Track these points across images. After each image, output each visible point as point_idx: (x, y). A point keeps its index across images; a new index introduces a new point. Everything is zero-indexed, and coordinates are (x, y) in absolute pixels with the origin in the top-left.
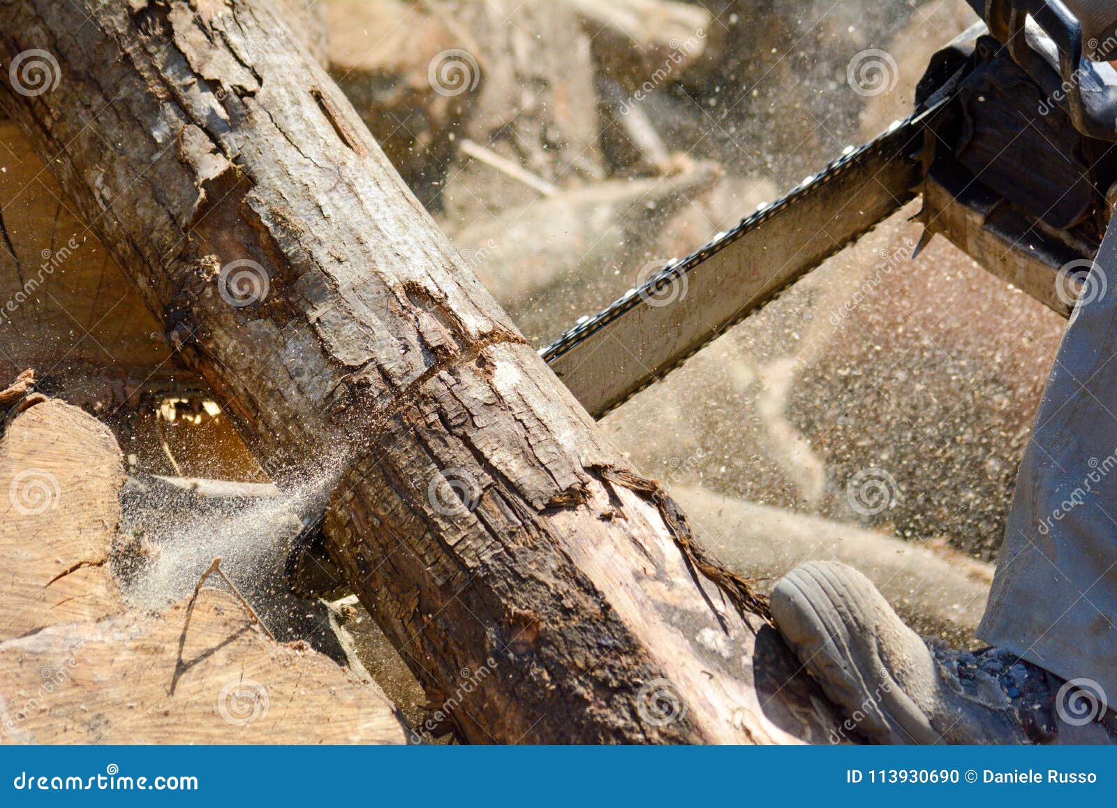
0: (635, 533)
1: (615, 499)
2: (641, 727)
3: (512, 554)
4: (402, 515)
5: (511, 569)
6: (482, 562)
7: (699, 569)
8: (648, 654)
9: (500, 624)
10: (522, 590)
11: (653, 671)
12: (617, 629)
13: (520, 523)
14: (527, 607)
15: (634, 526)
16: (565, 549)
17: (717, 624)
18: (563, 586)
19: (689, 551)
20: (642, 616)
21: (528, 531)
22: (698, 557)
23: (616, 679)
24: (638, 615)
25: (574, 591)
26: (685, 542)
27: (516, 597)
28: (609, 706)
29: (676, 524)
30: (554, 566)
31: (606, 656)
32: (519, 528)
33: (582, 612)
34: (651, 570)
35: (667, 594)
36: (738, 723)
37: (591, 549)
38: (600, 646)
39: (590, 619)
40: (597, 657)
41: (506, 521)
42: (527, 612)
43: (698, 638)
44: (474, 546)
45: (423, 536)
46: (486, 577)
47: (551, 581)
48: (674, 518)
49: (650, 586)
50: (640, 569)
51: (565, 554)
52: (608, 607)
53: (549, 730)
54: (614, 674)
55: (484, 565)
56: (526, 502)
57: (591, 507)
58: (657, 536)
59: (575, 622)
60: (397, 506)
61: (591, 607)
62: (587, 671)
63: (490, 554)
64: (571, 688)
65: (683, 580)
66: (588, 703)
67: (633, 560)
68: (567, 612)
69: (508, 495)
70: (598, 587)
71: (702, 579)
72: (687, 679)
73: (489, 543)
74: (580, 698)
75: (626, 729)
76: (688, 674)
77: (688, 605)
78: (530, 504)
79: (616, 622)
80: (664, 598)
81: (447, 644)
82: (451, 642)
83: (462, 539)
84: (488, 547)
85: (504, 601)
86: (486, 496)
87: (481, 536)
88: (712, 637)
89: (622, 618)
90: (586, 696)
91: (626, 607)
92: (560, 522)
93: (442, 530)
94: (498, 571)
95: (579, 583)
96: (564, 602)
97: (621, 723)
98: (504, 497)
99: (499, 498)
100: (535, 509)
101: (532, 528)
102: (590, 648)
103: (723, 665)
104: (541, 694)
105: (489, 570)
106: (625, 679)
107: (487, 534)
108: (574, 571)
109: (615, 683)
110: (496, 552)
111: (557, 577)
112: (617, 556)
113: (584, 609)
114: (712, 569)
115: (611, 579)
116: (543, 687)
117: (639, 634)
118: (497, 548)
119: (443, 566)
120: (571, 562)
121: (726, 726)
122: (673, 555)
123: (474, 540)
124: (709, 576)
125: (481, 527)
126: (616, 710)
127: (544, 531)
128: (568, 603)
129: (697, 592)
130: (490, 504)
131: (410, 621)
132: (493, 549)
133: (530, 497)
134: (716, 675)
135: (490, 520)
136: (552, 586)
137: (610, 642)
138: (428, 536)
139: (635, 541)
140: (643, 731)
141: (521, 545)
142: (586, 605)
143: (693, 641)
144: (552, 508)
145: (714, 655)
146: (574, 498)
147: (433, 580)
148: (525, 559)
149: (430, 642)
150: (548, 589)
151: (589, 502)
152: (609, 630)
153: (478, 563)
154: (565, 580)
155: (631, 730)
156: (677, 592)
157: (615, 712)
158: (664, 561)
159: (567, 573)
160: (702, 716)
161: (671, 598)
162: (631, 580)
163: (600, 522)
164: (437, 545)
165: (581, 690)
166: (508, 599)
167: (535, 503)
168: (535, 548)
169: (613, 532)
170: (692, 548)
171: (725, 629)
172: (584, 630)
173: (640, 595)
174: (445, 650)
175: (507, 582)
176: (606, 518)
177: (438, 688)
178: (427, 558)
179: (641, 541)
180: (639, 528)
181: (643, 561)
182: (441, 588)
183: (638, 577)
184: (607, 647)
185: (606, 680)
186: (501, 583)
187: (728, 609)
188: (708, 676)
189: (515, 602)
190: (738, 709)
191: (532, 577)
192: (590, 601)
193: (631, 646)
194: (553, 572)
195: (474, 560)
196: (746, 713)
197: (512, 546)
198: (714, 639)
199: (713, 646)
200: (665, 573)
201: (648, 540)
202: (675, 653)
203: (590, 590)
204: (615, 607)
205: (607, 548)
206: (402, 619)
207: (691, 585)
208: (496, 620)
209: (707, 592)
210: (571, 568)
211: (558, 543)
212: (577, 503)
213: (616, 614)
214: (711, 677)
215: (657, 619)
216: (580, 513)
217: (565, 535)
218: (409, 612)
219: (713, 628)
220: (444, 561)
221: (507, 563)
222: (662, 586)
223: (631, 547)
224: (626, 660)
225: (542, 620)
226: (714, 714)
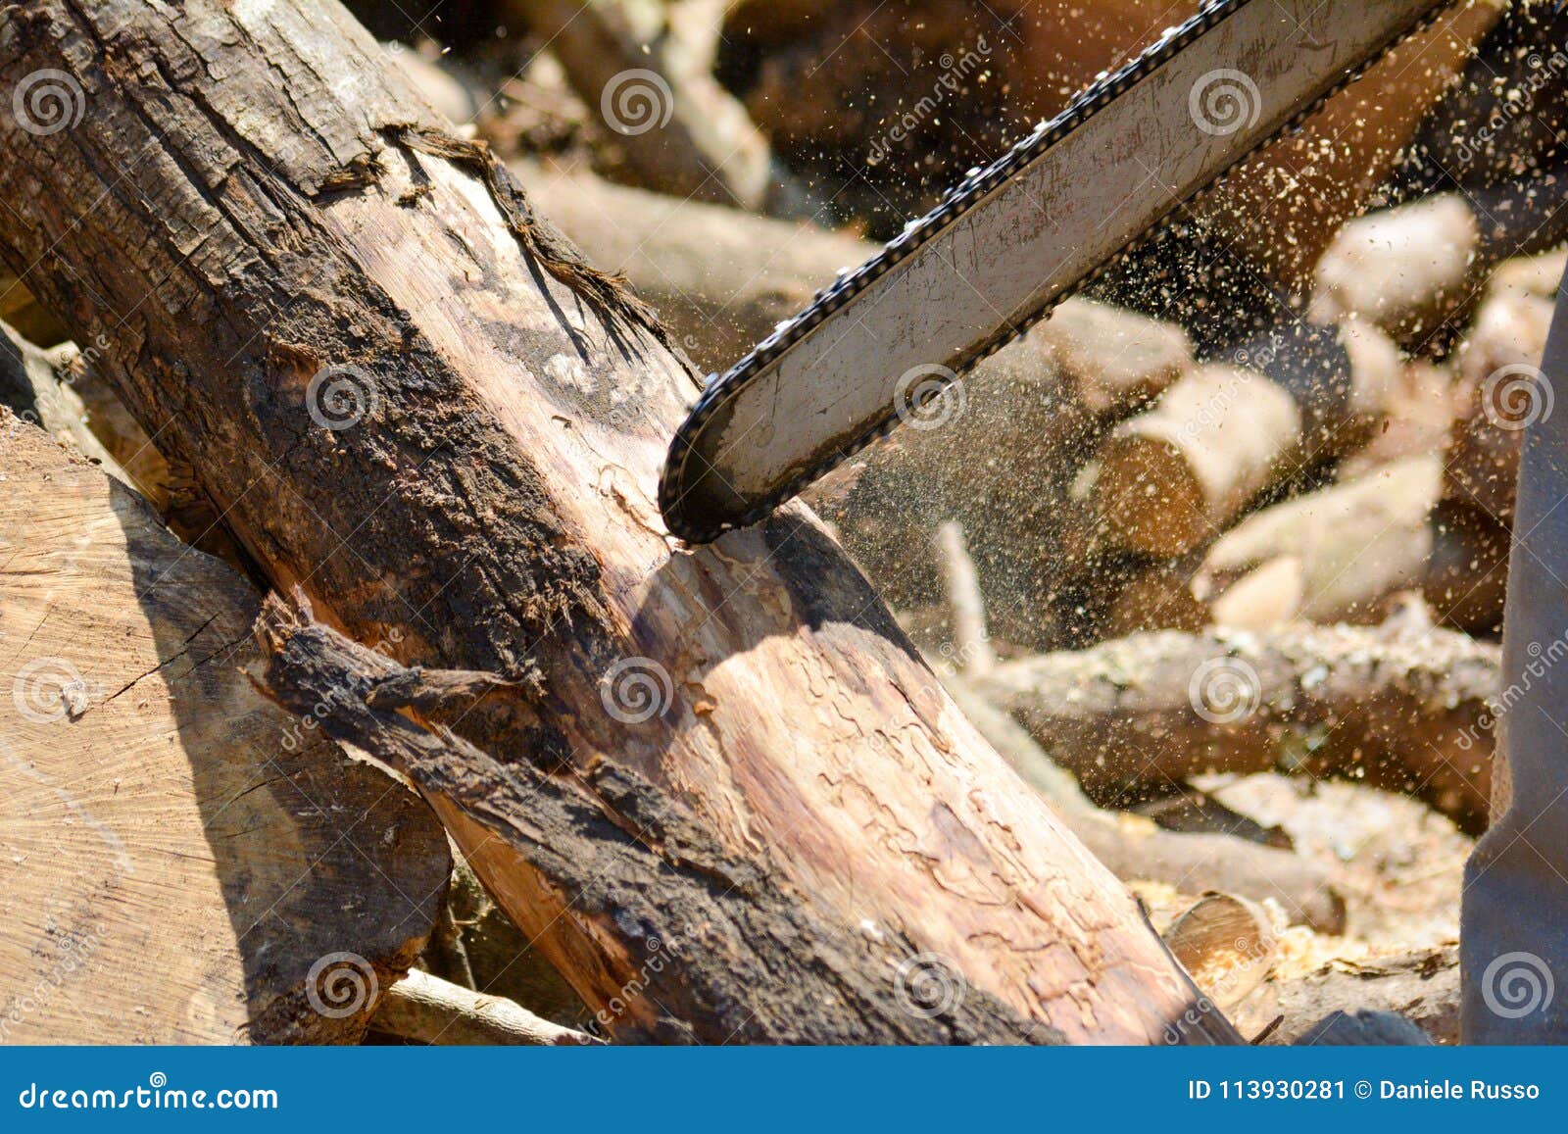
0: (451, 222)
1: (419, 173)
2: (468, 503)
3: (274, 265)
4: (112, 213)
5: (274, 285)
6: (231, 276)
7: (546, 268)
8: (474, 397)
9: (263, 365)
10: (291, 316)
11: (483, 422)
12: (429, 365)
13: (283, 218)
14: (300, 340)
15: (448, 209)
16: (351, 252)
17: (572, 347)
18: (350, 305)
19: (531, 243)
20: (465, 341)
21: (295, 228)
22: (545, 250)
23: (431, 437)
24: (459, 342)
25: (366, 313)
26: (525, 230)
27: (284, 326)
28: (422, 476)
29: (511, 205)
30: (336, 278)
31: (415, 404)
32: (282, 224)
33: (379, 343)
34: (476, 275)
35: (501, 309)
36: (606, 488)
37: (388, 250)
38: (406, 390)
39: (389, 352)
40: (403, 406)
41: (263, 215)
42: (299, 346)
43: (546, 370)
44: (219, 254)
45: (145, 244)
46: (238, 298)
47: (331, 300)
48: (507, 195)
49: (476, 299)
50: (460, 274)
51: (350, 259)
52: (415, 331)
53: (340, 513)
54: (428, 429)
55: (236, 282)
56: (291, 185)
57: (385, 187)
58: (483, 225)
59: (369, 356)
60: (104, 201)
61: (391, 333)
62: (388, 428)
63: (242, 265)
64: (368, 453)
65: (523, 287)
66: (391, 473)
67: (449, 261)
68: (356, 344)
69: (264, 178)
70: (400, 305)
71: (551, 282)
72: (532, 429)
73: (239, 249)
74: (380, 465)
75: (447, 506)
76: (533, 422)
77: (531, 322)
78: (296, 188)
79: (428, 354)
80: (495, 314)
81: (189, 396)
82: (196, 394)
83: (201, 245)
84: (238, 256)
85: (266, 333)
86: (233, 180)
87: (227, 240)
88: (566, 366)
89: (435, 347)
90: (390, 463)
91: (439, 330)
92: (342, 212)
93: (170, 234)
94: (255, 289)
95: (371, 300)
96: (351, 328)
97: (440, 498)
98: (257, 180)
99: (250, 182)
100: (304, 195)
101: (301, 224)
102: (391, 393)
103: (583, 405)
104: (326, 463)
105: (242, 288)
106: (443, 435)
107: (236, 235)
108: (363, 281)
109: (429, 442)
110: (251, 261)
111: (340, 294)
112: (425, 257)
113: (380, 337)
114: (564, 267)
115: (419, 292)
116: (328, 454)
117: (459, 368)
118: (252, 256)
119: (177, 286)
120: (358, 269)
121: (590, 493)
122: (506, 248)
123: (219, 246)
124: (559, 277)
125: (228, 226)
126: (434, 482)
127: (319, 226)
128: (357, 331)
129: (542, 302)
130: (238, 191)
131: (136, 366)
132: (246, 257)
133: (297, 177)
134: (573, 418)
135: (240, 215)
136: (333, 307)
137: (420, 383)
138: (153, 243)
139: (451, 234)
140: (471, 510)
141: (287, 250)
142: (383, 332)
143: (539, 374)
144: (330, 193)
145: (569, 390)
146: (361, 177)
147: (163, 306)
148: (292, 269)
149: (167, 395)
150: (328, 312)
151: (382, 181)
152: (418, 366)
153: (226, 279)
154: (352, 296)
155: (455, 508)
156: (514, 304)
157: (431, 484)
158: (493, 260)
159: (353, 286)
160: (554, 482)
161: (507, 313)
162: (447, 291)
163: (399, 208)
164: (166, 255)
165: (381, 454)
166: (271, 328)
167: (303, 187)
168: (307, 253)
169: (419, 221)
170: (535, 238)
171: (584, 354)
172: (382, 368)
173: (460, 312)
174: (188, 405)
175: (269, 304)
176: (408, 202)
177: (185, 459)
178: (152, 274)
179: (460, 233)
180: (456, 214)
181: (464, 262)
182: (177, 317)
183: (457, 286)
184: (415, 390)
185: (417, 439)
186: (261, 307)
187: (589, 325)
188: (562, 424)
189: (281, 332)
190: (607, 467)
191: (304, 296)
192: (390, 325)
193: (450, 387)
194: (334, 286)
195: (219, 275)
196: (618, 470)
197: (273, 251)
198: (570, 370)
199: (568, 379)
200: (497, 278)
201: (471, 231)
202: (514, 393)
203: (390, 310)
204: (425, 331)
205: (412, 247)
206: (125, 364)
207: (535, 293)
208: (256, 359)
209: (557, 300)
210: (360, 279)
211: (339, 243)
212: (365, 183)
213: (427, 343)
214: (568, 424)
215: (487, 346)
216: (370, 198)
217: (349, 231)
218: (133, 352)
219: (568, 354)
220: (178, 278)
221: (268, 276)
222: (492, 297)
223: (445, 243)
224: (443, 409)
225: (322, 357)
226: (572, 478)
